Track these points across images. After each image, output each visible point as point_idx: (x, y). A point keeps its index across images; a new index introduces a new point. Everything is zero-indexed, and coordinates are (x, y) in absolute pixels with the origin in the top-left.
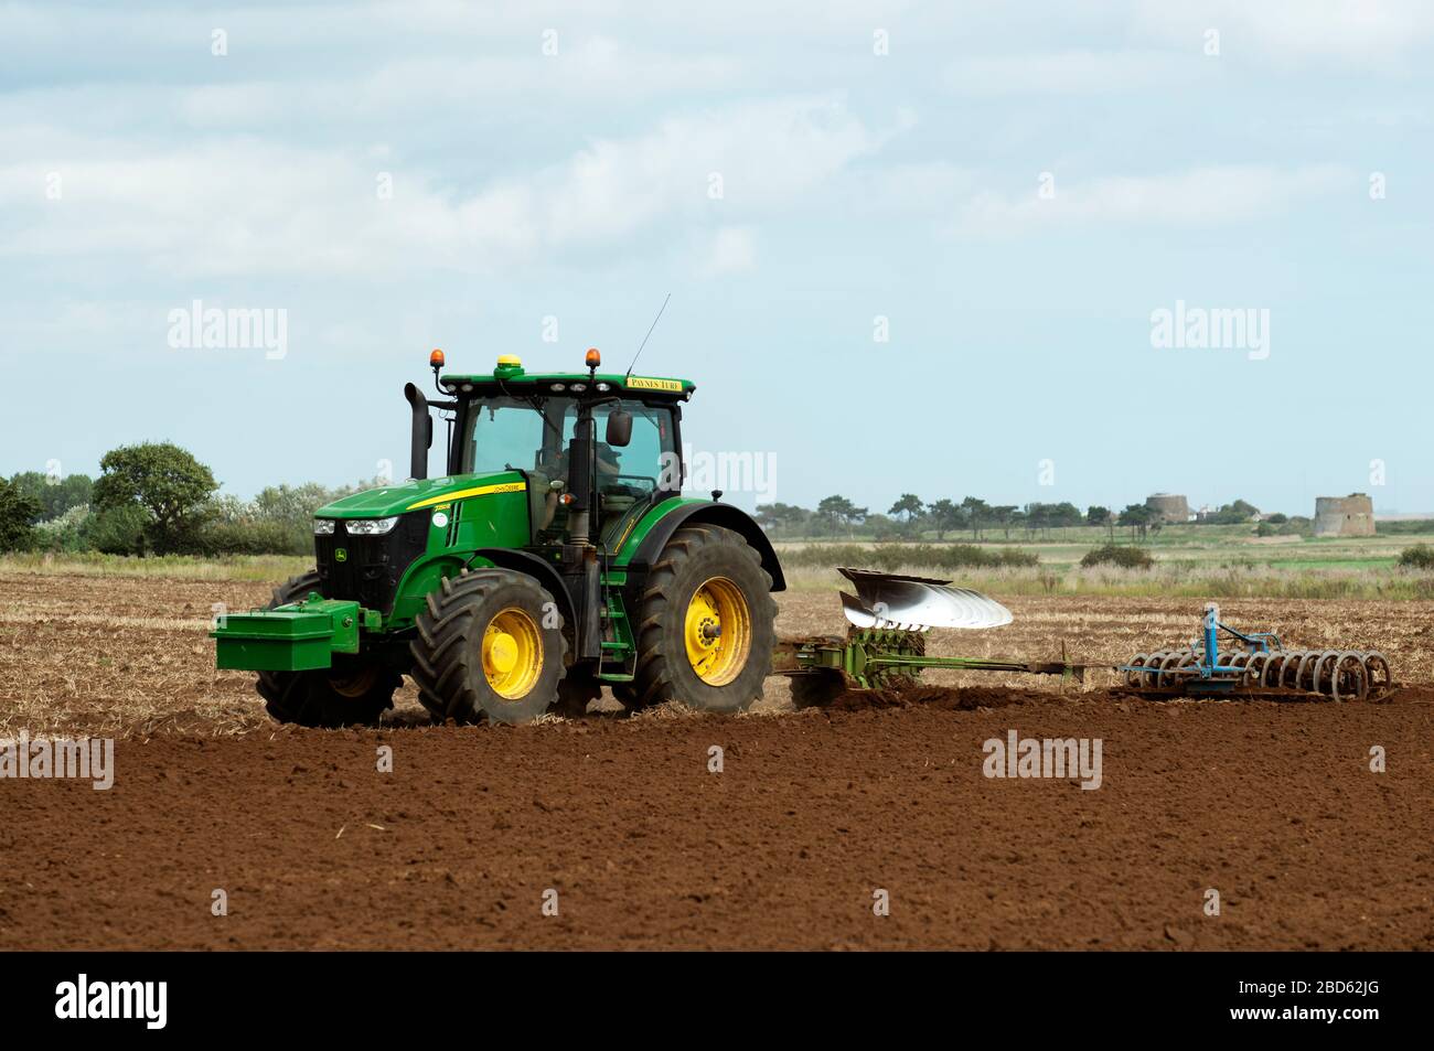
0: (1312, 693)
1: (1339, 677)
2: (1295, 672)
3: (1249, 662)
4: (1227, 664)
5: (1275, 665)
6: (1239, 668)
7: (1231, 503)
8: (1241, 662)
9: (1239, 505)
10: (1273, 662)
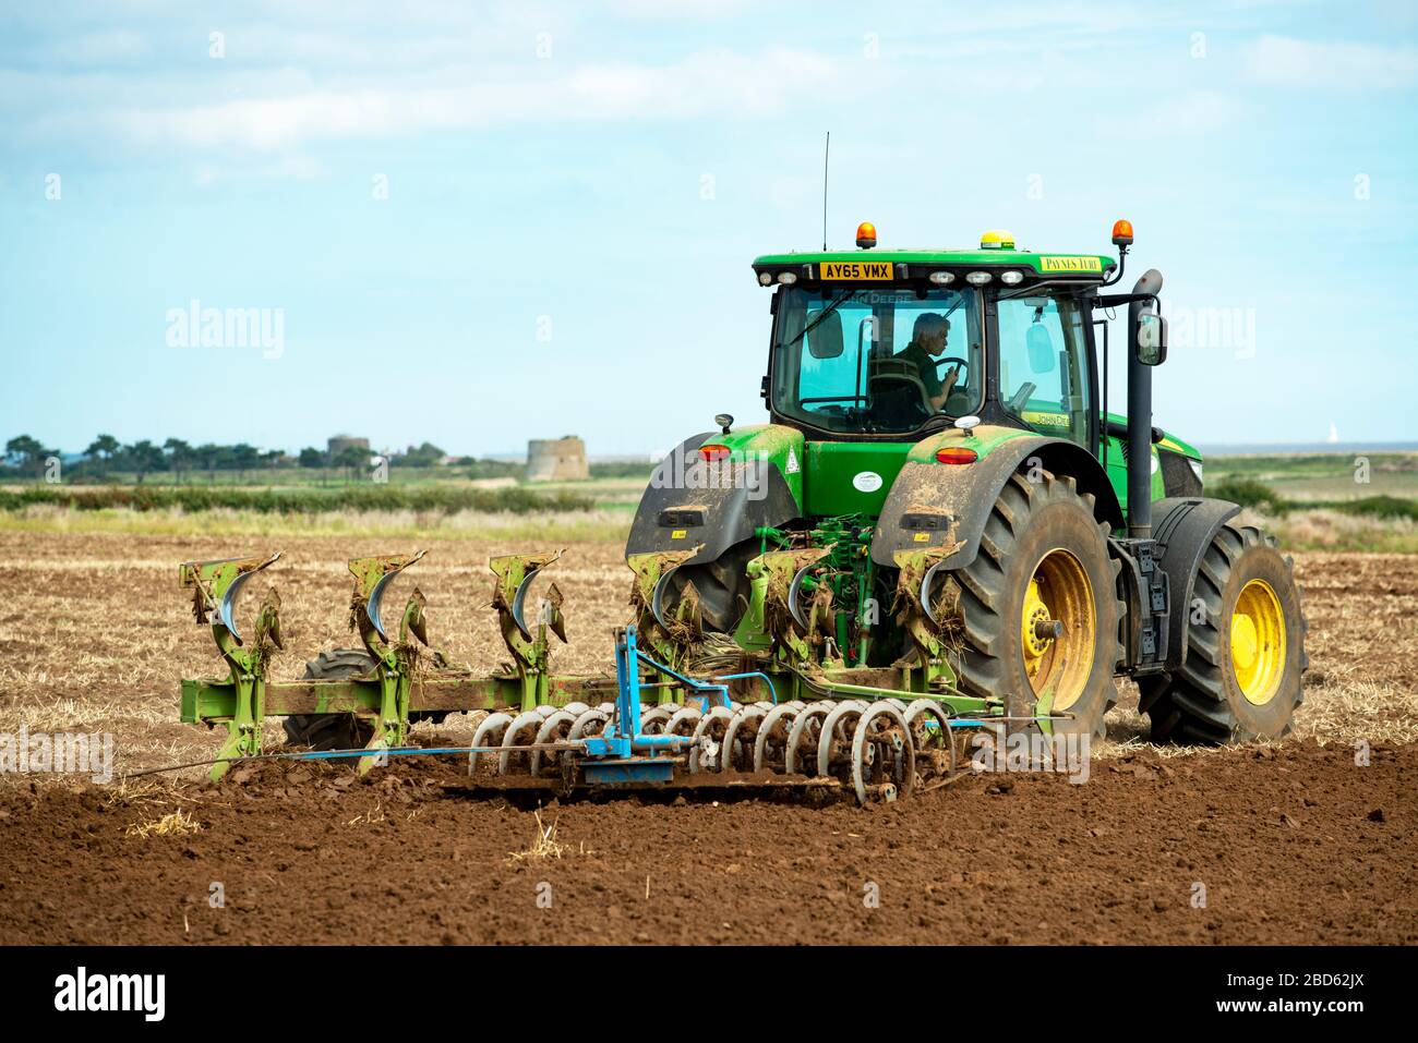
0: (816, 780)
1: (864, 753)
2: (784, 743)
3: (700, 727)
4: (656, 731)
5: (746, 732)
6: (680, 739)
7: (418, 445)
8: (686, 726)
9: (426, 448)
10: (742, 728)
